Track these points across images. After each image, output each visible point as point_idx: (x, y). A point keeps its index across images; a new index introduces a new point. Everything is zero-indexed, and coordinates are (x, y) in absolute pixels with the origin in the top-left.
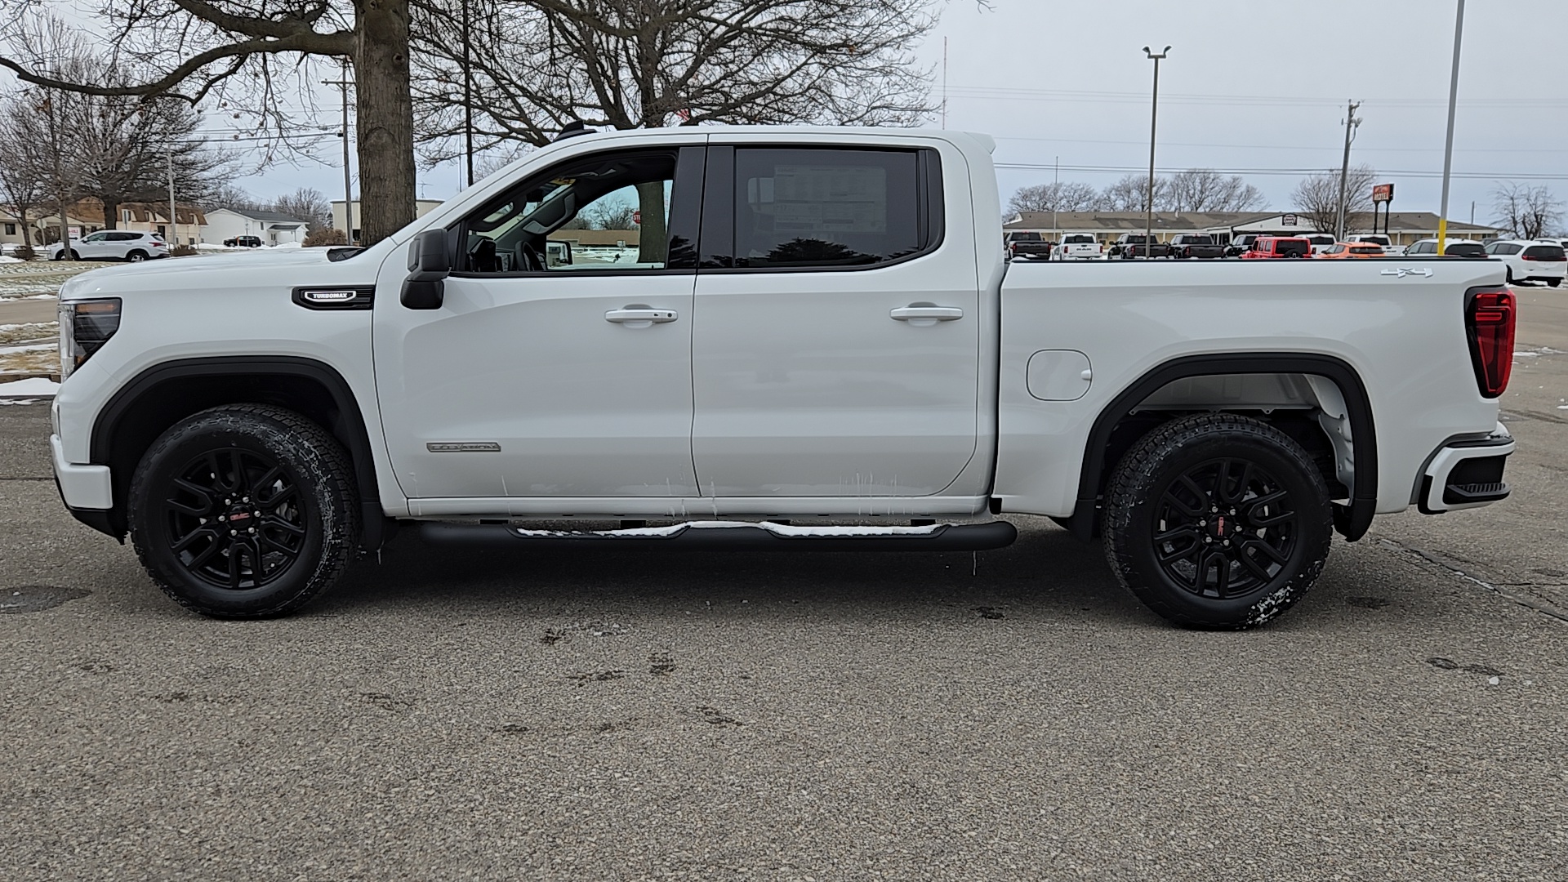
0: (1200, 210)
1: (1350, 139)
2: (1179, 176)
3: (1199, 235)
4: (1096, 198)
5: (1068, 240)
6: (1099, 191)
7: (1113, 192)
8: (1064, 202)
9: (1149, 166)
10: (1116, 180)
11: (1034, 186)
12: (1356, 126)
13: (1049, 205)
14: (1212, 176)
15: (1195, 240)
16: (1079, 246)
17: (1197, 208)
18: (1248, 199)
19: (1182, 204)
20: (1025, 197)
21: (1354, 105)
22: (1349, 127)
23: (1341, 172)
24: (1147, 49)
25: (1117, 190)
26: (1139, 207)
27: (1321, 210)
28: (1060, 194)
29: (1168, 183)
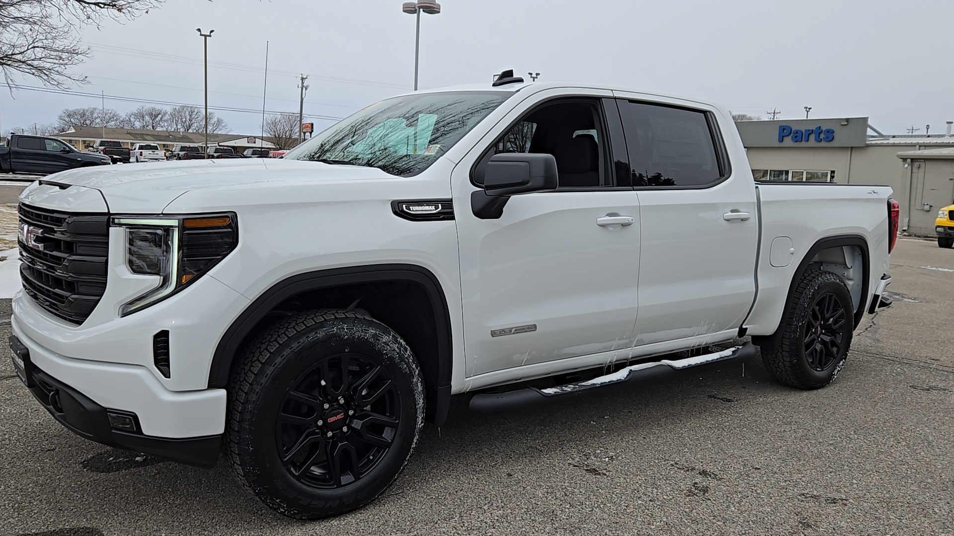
0: (190, 131)
1: (303, 96)
2: (175, 109)
3: (191, 146)
4: (121, 119)
5: (141, 148)
6: (123, 115)
7: (133, 116)
8: (98, 120)
9: (204, 105)
10: (134, 108)
11: (76, 108)
12: (306, 89)
13: (88, 122)
14: (196, 110)
15: (189, 149)
16: (150, 151)
17: (188, 130)
18: (219, 126)
19: (179, 127)
20: (69, 116)
21: (304, 77)
22: (302, 89)
23: (299, 115)
24: (199, 30)
25: (135, 115)
26: (150, 127)
27: (277, 136)
28: (95, 115)
29: (169, 113)
